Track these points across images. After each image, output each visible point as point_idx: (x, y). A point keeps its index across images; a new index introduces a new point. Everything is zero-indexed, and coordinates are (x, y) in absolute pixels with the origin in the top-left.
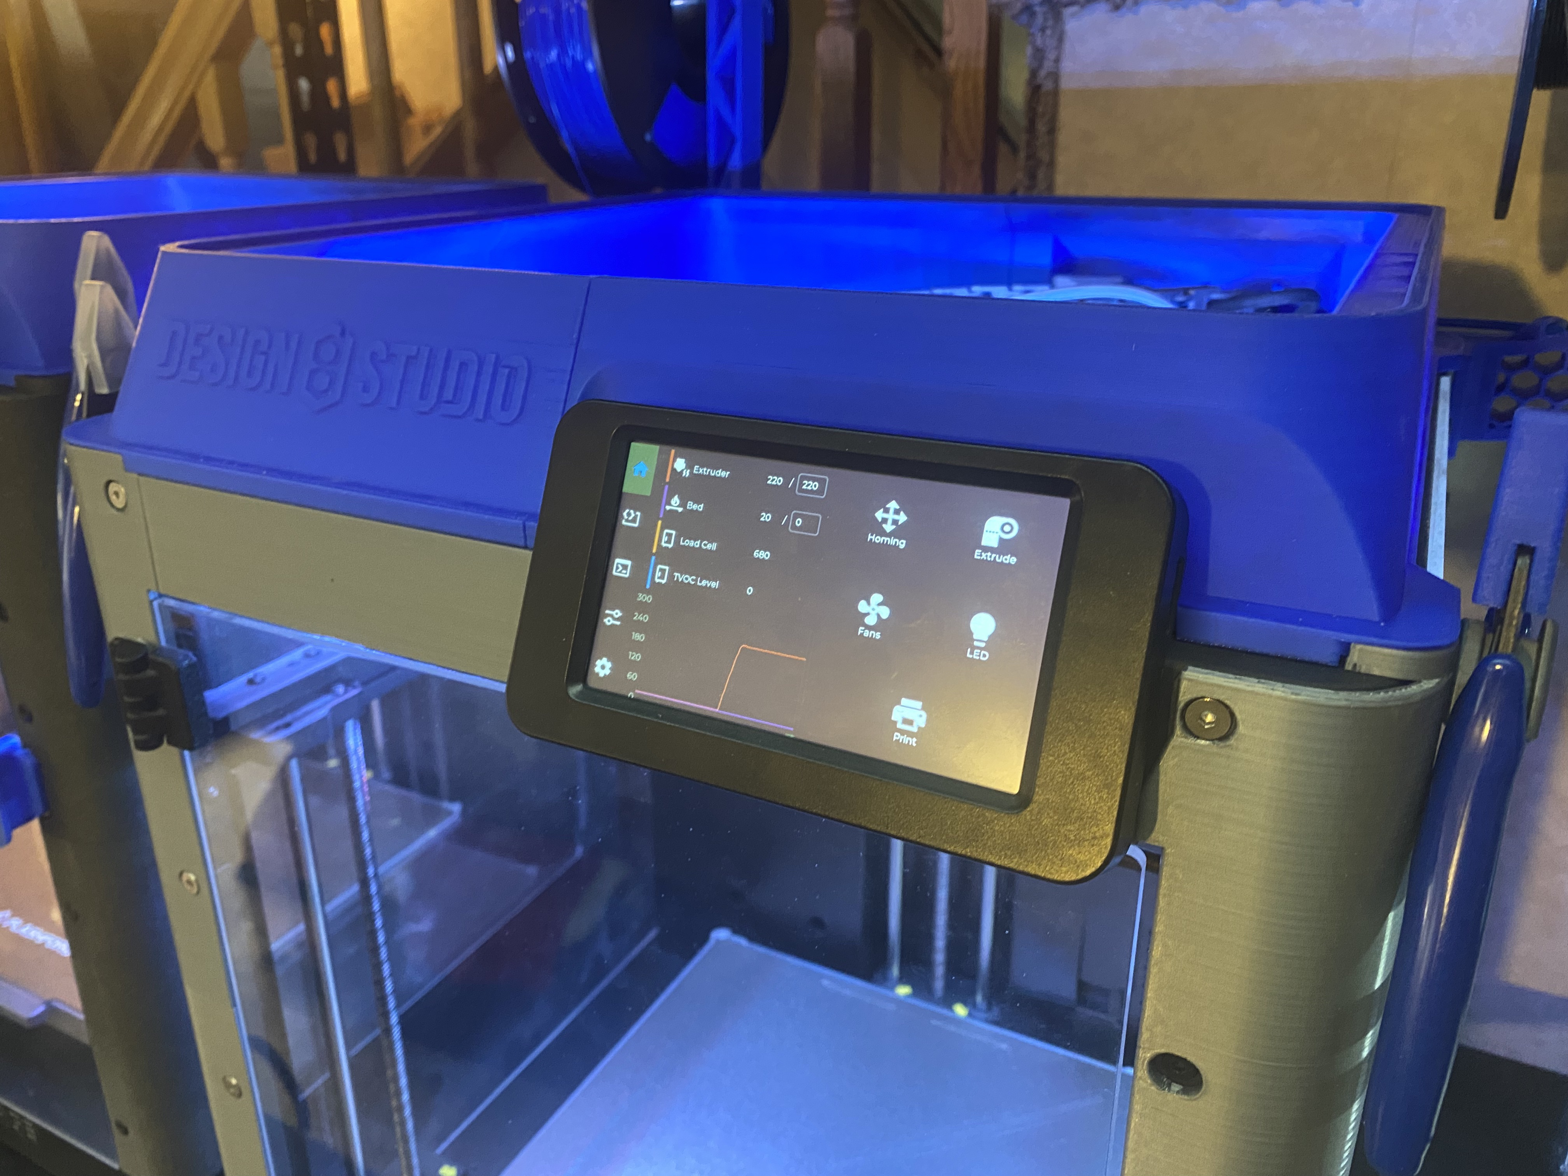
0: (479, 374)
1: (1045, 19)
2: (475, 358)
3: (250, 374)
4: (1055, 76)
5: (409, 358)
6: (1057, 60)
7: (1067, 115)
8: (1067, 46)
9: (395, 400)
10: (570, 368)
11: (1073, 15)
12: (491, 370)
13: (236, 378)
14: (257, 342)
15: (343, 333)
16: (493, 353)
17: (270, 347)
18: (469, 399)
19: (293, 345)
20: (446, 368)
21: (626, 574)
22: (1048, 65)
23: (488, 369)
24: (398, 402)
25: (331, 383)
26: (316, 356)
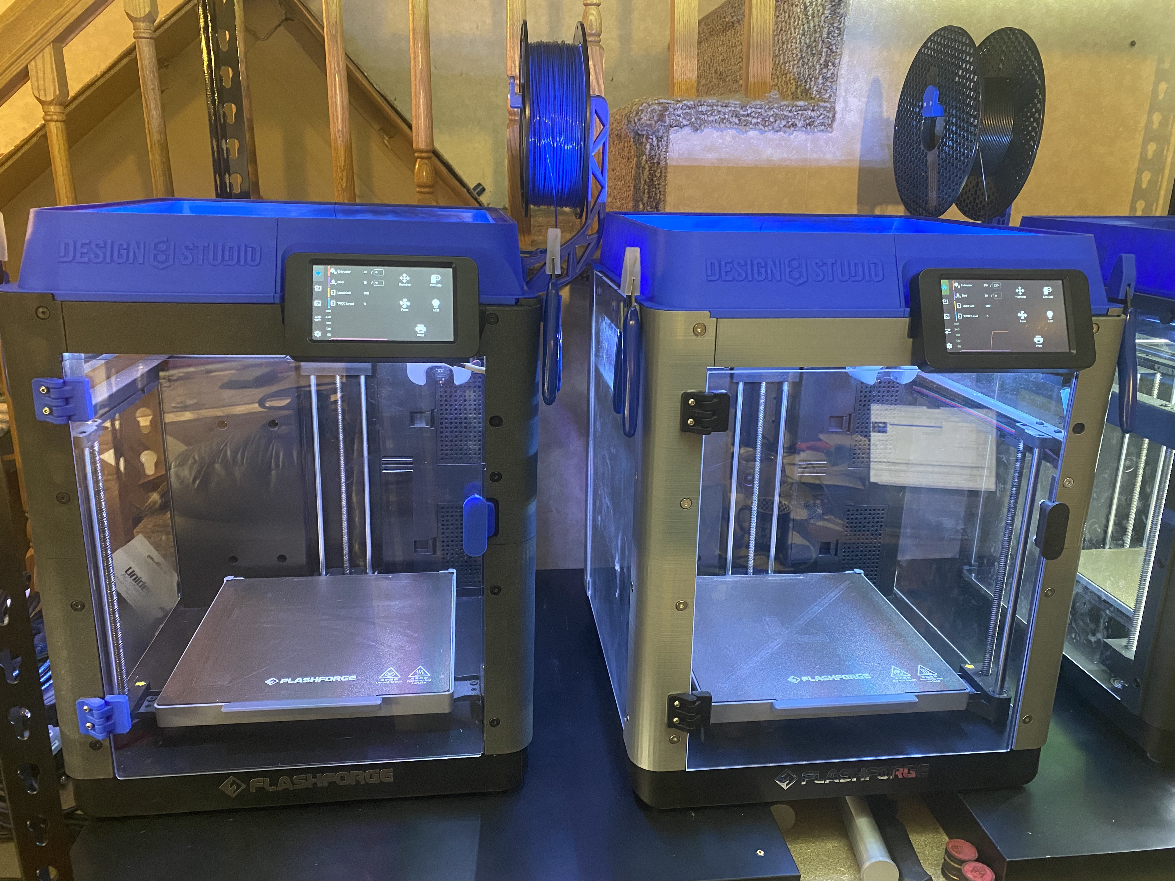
4: (665, 159)
6: (666, 152)
7: (670, 177)
8: (671, 145)
11: (676, 132)
13: (752, 278)
14: (759, 263)
21: (949, 318)
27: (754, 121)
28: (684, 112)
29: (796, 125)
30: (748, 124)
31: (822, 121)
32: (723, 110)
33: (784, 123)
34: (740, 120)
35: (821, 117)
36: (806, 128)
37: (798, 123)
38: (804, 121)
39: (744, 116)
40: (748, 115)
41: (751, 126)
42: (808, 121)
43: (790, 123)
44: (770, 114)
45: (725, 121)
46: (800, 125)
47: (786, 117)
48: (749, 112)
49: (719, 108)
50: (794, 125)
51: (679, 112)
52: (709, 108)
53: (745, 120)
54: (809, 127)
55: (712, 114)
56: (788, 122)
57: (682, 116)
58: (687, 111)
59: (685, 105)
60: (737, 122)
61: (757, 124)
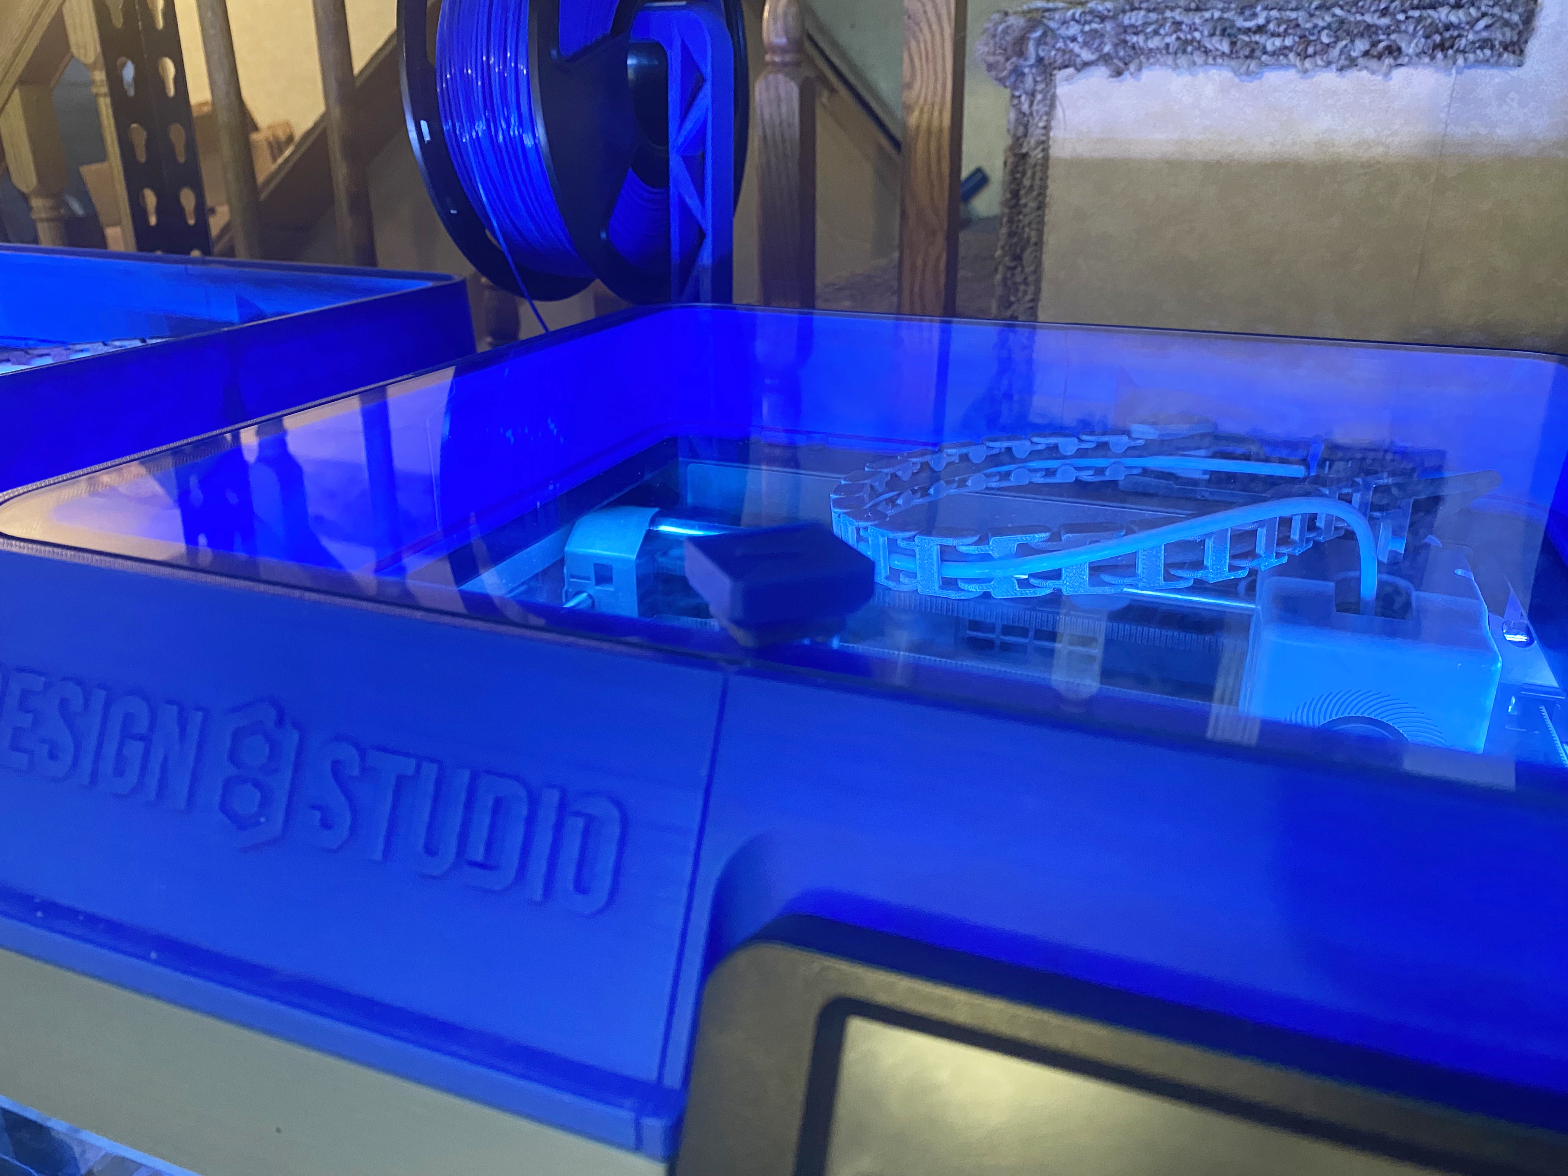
0: (530, 821)
1: (1035, 82)
2: (523, 793)
3: (119, 772)
4: (1044, 144)
5: (401, 780)
6: (1047, 128)
7: (1055, 190)
8: (1059, 112)
9: (380, 846)
10: (696, 827)
11: (1068, 79)
12: (552, 818)
13: (94, 774)
14: (128, 719)
15: (280, 722)
16: (552, 786)
17: (152, 726)
18: (515, 863)
19: (194, 731)
20: (469, 805)
22: (1036, 133)
23: (548, 816)
24: (386, 853)
25: (265, 803)
26: (233, 757)
27: (1275, 43)
28: (1087, 28)
29: (1399, 49)
30: (1258, 53)
31: (1485, 34)
32: (1186, 19)
33: (1361, 45)
34: (1233, 44)
35: (1482, 24)
36: (1433, 58)
37: (1403, 45)
38: (1427, 37)
39: (1247, 31)
40: (1260, 29)
41: (1264, 58)
42: (1437, 38)
43: (1381, 46)
44: (1321, 24)
45: (1189, 49)
46: (1410, 49)
47: (1369, 30)
48: (1261, 21)
49: (1177, 15)
50: (1394, 51)
51: (1074, 29)
52: (1153, 16)
53: (1247, 44)
54: (1440, 55)
55: (1156, 33)
56: (1374, 44)
57: (1080, 39)
58: (1094, 26)
59: (1091, 12)
60: (1225, 47)
61: (1283, 51)
